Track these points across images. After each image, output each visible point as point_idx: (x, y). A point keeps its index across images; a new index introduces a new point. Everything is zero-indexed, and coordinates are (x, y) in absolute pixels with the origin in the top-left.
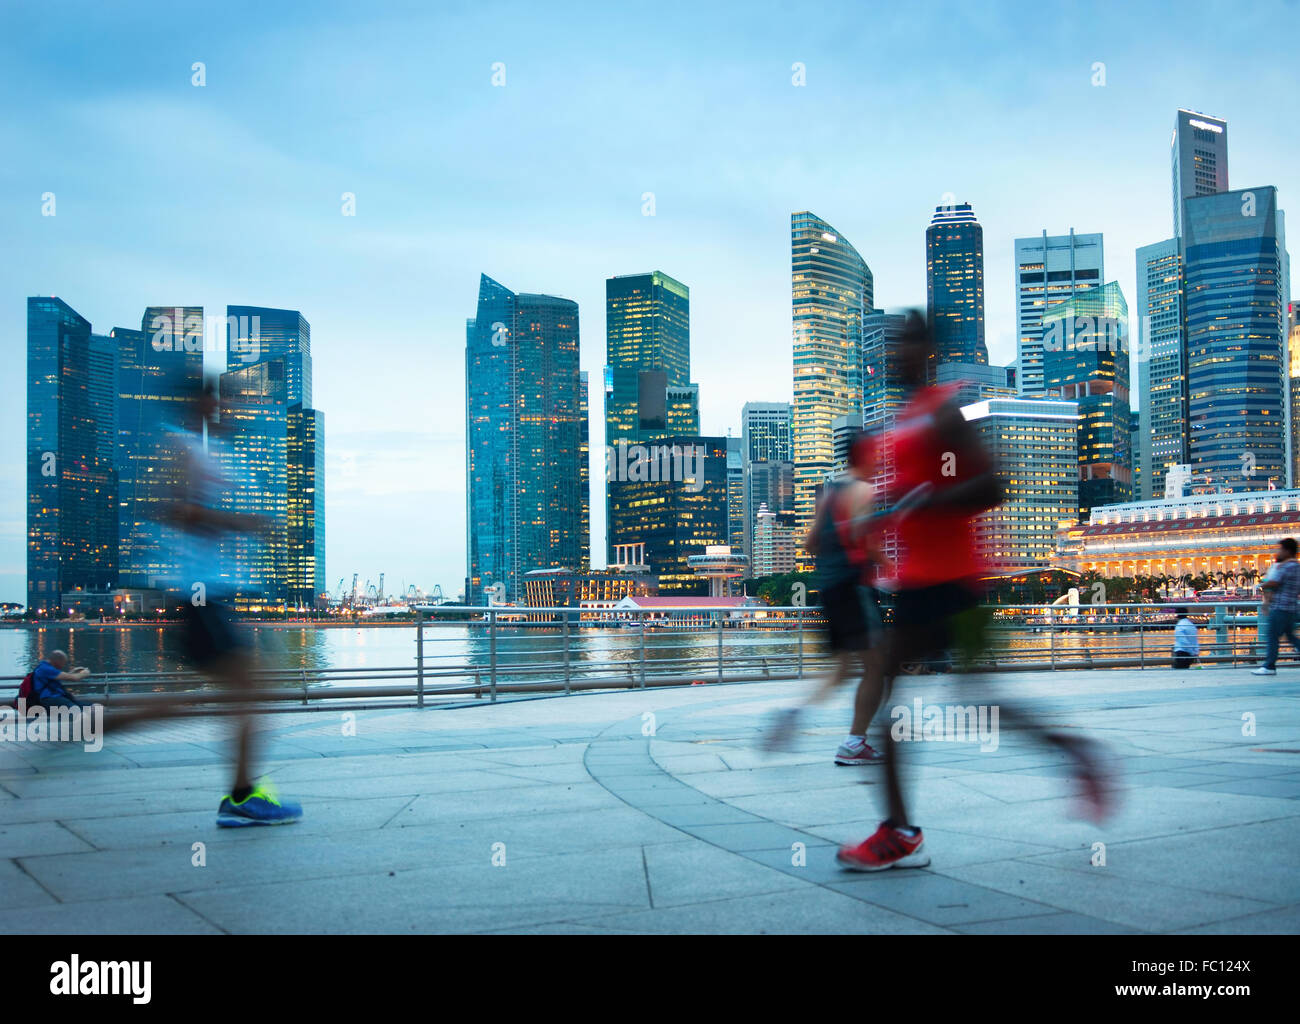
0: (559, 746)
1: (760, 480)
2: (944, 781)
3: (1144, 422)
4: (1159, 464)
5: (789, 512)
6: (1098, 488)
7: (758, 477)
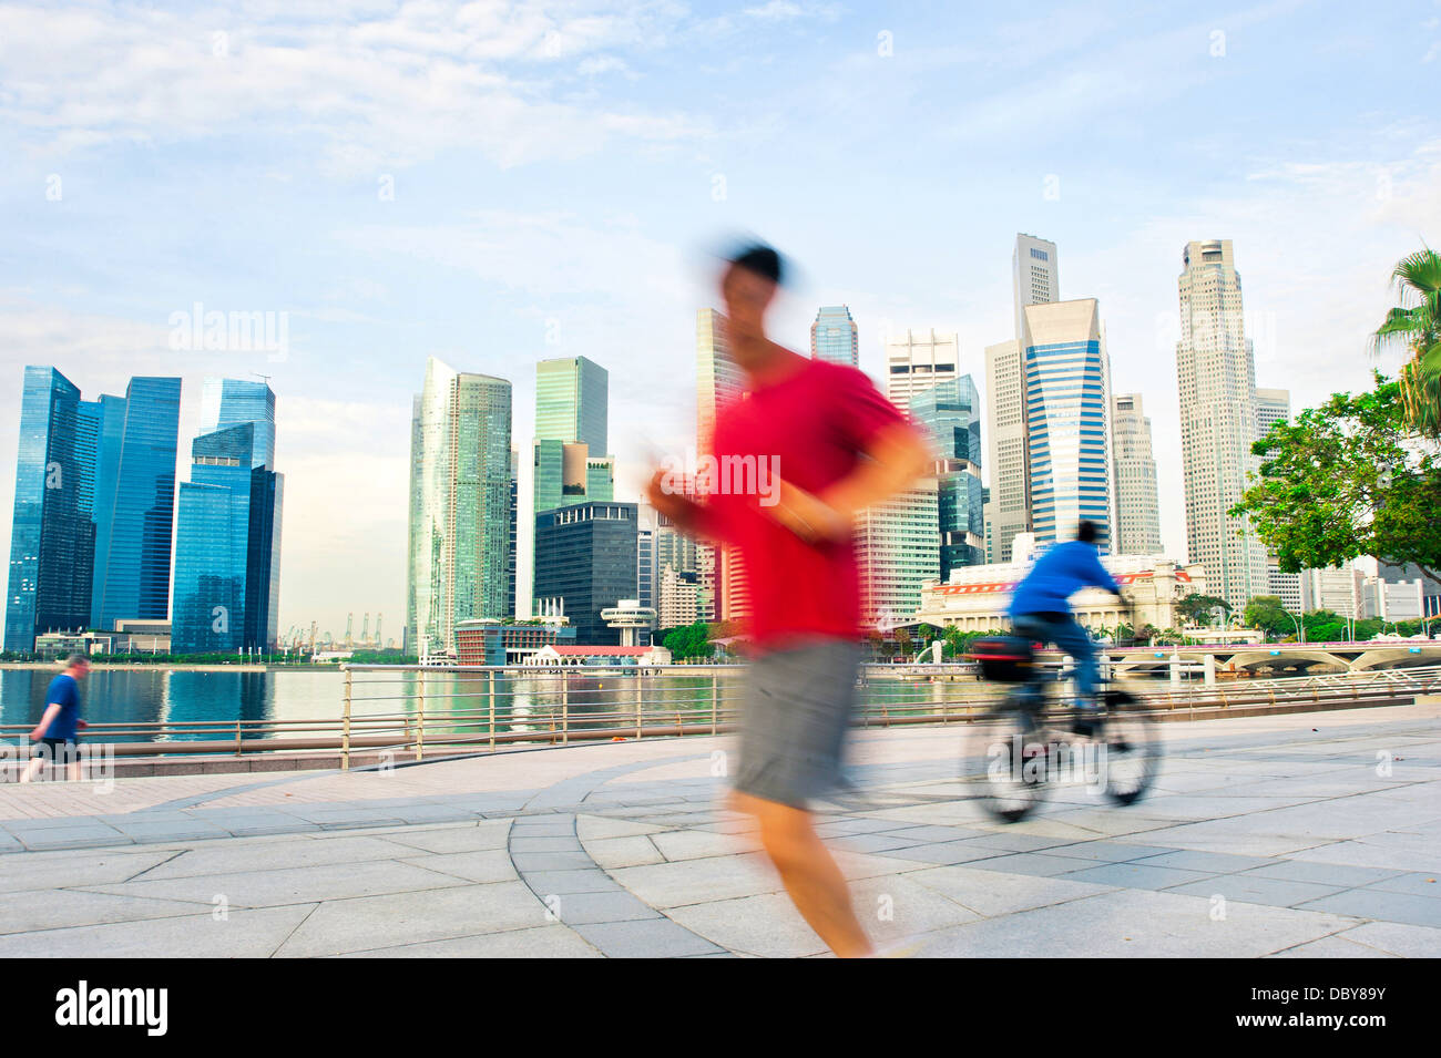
0: (483, 822)
1: (666, 541)
2: (900, 878)
3: (994, 496)
4: (1008, 533)
5: (691, 571)
6: (954, 552)
7: (664, 539)
